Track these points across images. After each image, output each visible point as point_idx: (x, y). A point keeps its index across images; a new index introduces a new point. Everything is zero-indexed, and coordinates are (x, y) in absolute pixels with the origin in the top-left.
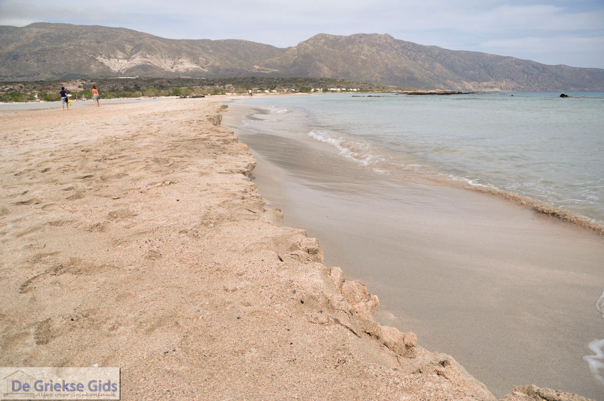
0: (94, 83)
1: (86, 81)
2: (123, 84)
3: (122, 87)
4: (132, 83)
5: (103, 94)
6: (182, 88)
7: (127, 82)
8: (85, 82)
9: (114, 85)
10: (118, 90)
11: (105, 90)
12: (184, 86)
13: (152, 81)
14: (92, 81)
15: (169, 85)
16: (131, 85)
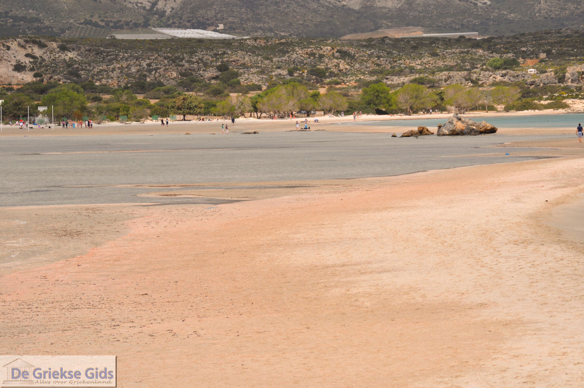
0: (71, 55)
1: (42, 46)
2: (175, 61)
3: (175, 74)
4: (208, 58)
5: (106, 97)
6: (396, 80)
7: (192, 53)
8: (37, 52)
9: (144, 64)
10: (161, 84)
11: (113, 83)
12: (400, 73)
13: (284, 53)
14: (63, 48)
15: (343, 66)
16: (206, 65)
